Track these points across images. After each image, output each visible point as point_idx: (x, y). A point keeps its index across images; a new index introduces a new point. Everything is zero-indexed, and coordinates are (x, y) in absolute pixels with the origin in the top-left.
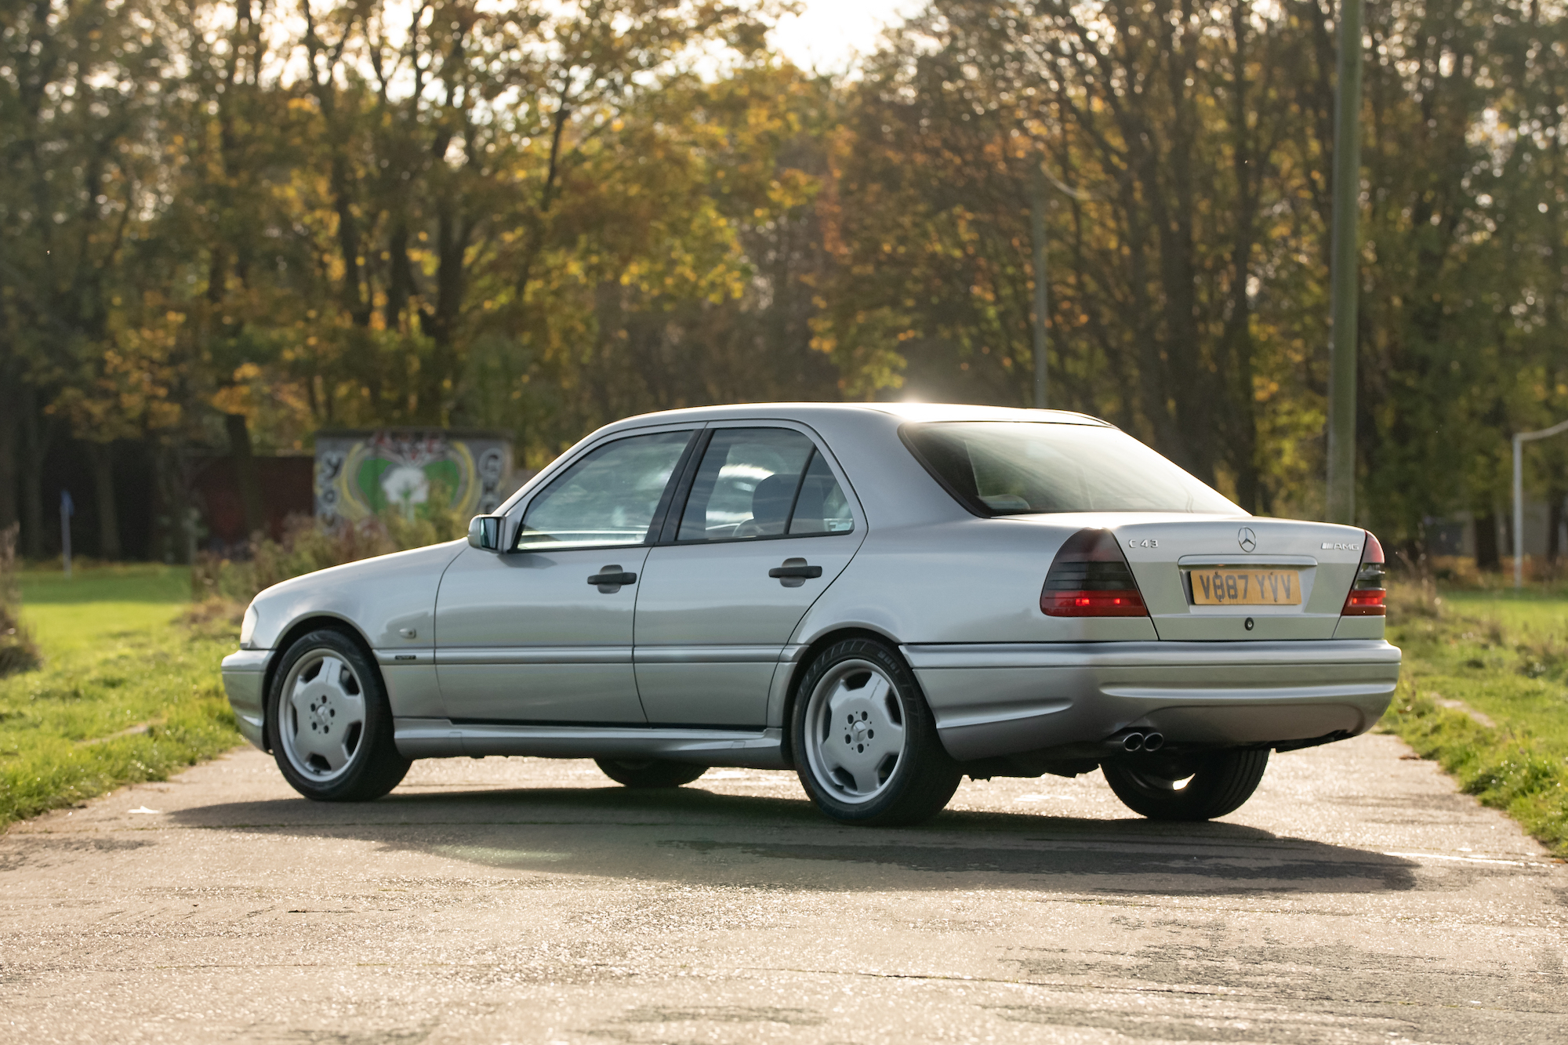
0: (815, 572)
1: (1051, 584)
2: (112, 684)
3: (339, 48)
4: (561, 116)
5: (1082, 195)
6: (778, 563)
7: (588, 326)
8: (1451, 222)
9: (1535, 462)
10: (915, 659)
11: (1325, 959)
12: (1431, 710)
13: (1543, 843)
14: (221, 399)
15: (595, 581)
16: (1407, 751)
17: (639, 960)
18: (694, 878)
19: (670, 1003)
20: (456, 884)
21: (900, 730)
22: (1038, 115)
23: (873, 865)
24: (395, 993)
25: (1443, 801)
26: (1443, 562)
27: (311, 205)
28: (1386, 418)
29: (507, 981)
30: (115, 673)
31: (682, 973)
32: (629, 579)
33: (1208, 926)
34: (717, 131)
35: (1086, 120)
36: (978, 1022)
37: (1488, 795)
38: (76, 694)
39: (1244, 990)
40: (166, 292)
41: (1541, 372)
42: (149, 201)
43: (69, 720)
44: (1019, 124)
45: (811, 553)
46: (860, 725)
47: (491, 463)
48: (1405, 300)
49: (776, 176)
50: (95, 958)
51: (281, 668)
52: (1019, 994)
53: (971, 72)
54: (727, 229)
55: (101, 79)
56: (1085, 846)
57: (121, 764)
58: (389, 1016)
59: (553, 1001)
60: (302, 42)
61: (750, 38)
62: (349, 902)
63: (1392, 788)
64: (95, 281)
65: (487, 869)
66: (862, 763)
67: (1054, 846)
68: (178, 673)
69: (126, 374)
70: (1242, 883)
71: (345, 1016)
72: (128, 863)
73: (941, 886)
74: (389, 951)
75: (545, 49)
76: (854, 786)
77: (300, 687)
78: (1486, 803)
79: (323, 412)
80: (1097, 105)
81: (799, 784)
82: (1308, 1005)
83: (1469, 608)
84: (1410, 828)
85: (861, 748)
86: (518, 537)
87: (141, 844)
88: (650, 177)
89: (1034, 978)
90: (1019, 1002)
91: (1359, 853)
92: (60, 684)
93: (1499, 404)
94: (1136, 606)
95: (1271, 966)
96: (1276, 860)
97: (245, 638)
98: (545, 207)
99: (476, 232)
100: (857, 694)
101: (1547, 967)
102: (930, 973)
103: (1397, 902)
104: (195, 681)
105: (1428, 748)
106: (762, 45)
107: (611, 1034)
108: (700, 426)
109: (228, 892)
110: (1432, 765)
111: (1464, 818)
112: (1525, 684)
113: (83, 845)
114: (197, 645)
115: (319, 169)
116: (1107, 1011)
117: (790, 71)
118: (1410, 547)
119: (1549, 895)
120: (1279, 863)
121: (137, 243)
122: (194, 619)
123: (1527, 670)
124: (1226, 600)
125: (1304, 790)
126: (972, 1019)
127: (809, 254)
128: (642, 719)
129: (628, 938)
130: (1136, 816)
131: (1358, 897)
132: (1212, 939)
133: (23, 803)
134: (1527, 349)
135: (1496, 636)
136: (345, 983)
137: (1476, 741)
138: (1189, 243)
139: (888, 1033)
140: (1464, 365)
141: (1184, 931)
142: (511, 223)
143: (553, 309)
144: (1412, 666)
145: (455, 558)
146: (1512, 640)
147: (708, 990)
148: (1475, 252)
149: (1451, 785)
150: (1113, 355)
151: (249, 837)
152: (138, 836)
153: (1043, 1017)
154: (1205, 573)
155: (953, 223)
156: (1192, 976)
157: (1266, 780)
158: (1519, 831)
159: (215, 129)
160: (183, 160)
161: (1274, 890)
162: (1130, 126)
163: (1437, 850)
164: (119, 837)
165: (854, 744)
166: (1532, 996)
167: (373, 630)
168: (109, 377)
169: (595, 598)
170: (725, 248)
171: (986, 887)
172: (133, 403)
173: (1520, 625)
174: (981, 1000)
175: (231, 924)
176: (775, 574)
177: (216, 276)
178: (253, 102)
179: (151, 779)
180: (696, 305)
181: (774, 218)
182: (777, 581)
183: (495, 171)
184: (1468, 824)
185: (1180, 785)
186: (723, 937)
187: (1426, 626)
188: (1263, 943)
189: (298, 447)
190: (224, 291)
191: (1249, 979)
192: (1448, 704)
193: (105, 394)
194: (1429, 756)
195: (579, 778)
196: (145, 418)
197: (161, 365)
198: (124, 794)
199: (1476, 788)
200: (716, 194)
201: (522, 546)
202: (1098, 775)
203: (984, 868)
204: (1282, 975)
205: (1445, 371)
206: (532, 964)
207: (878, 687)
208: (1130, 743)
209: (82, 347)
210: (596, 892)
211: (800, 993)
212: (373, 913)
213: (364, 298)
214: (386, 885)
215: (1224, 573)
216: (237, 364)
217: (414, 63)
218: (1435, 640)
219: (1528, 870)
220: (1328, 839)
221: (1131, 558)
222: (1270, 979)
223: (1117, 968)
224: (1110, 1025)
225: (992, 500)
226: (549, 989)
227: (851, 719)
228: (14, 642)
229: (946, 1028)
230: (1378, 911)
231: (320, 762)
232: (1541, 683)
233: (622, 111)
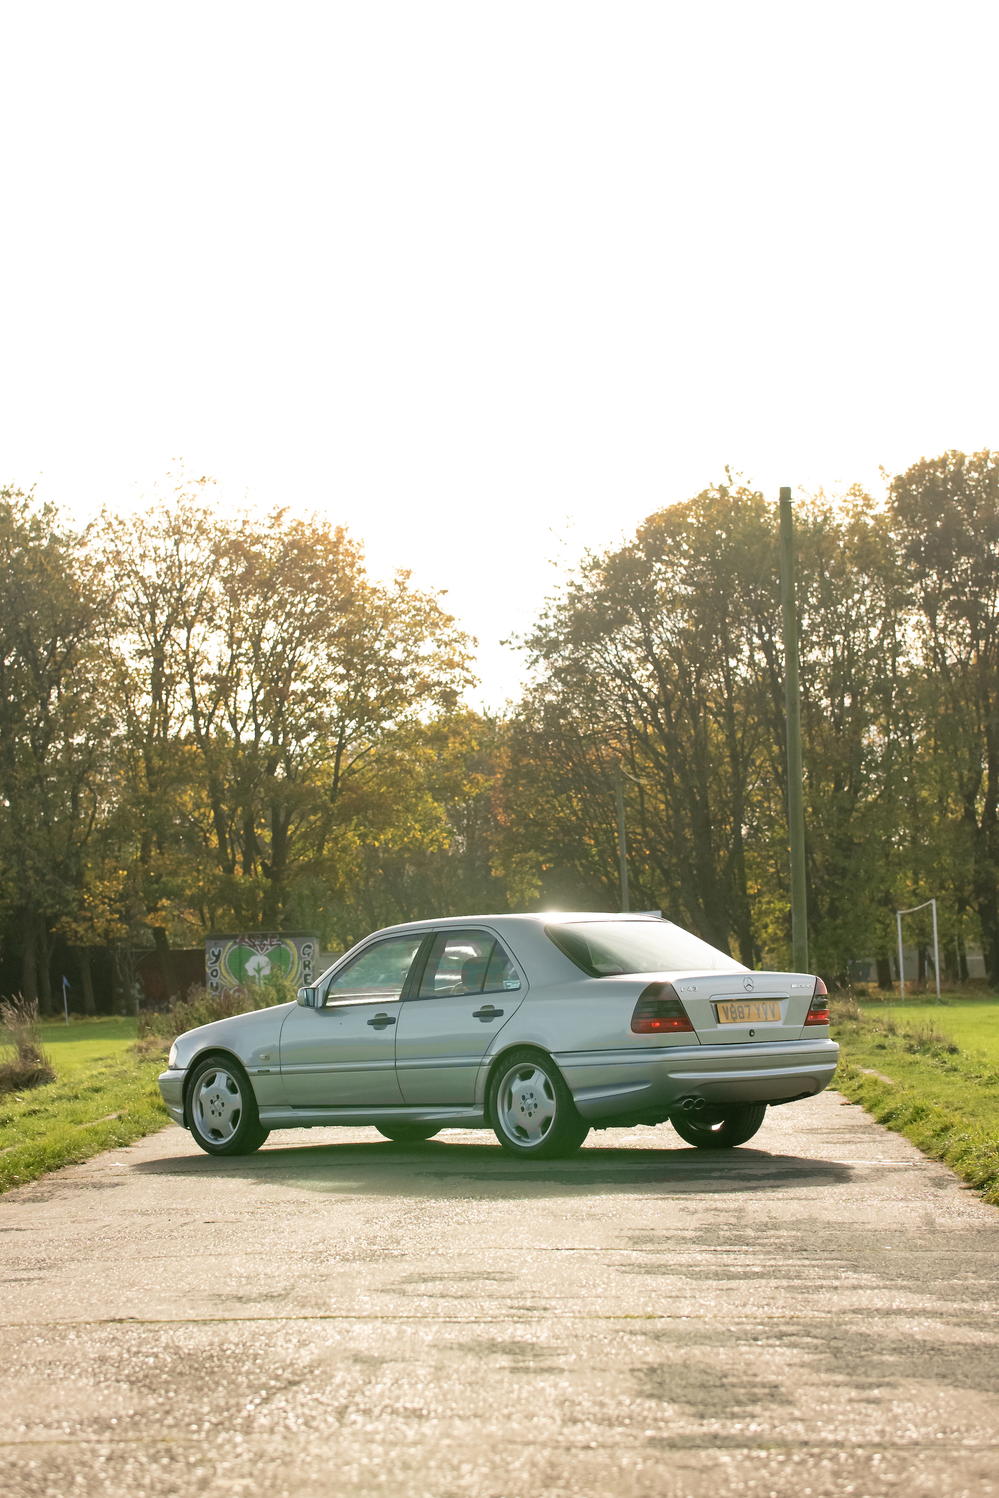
0: (499, 1013)
1: (637, 1016)
2: (97, 1090)
3: (212, 714)
4: (341, 747)
5: (643, 781)
6: (478, 1009)
7: (360, 868)
8: (855, 789)
9: (909, 927)
10: (560, 1062)
11: (803, 1227)
12: (857, 1075)
13: (923, 1151)
14: (149, 919)
15: (371, 1023)
16: (845, 1100)
17: (408, 1245)
18: (438, 1194)
19: (427, 1271)
20: (299, 1203)
21: (553, 1103)
22: (617, 737)
23: (540, 1183)
24: (268, 1271)
25: (865, 1129)
26: (860, 985)
27: (197, 806)
28: (825, 903)
29: (332, 1261)
30: (99, 1084)
31: (433, 1253)
32: (392, 1021)
33: (735, 1210)
34: (431, 752)
35: (644, 738)
36: (606, 1275)
37: (891, 1124)
38: (76, 1097)
39: (757, 1248)
40: (117, 858)
41: (910, 874)
42: (105, 806)
43: (73, 1112)
44: (606, 742)
45: (497, 1002)
46: (529, 1101)
47: (307, 950)
48: (831, 836)
49: (467, 776)
50: (96, 1254)
51: (192, 1080)
52: (628, 1257)
53: (576, 713)
54: (440, 810)
55: (78, 739)
56: (662, 1166)
57: (104, 1137)
58: (266, 1284)
59: (359, 1272)
60: (190, 713)
61: (448, 698)
62: (238, 1216)
63: (837, 1122)
64: (77, 855)
65: (316, 1194)
66: (531, 1123)
67: (644, 1166)
68: (133, 1083)
69: (96, 906)
70: (753, 1184)
71: (240, 1285)
72: (111, 1196)
73: (580, 1193)
74: (263, 1245)
75: (331, 711)
76: (527, 1136)
77: (204, 1090)
78: (890, 1129)
79: (209, 924)
80: (650, 730)
81: (494, 1135)
82: (794, 1255)
83: (875, 1013)
84: (848, 1146)
85: (530, 1114)
86: (326, 999)
87: (117, 1185)
88: (392, 781)
89: (637, 1247)
90: (629, 1262)
91: (819, 1162)
92: (66, 1091)
93: (887, 893)
94: (686, 1025)
95: (772, 1232)
96: (773, 1169)
97: (171, 1062)
98: (333, 800)
99: (293, 817)
100: (527, 1083)
101: (927, 1224)
102: (576, 1246)
103: (842, 1190)
104: (143, 1088)
105: (857, 1097)
106: (455, 704)
107: (394, 1291)
108: (429, 931)
109: (169, 1211)
110: (859, 1108)
111: (878, 1138)
112: (910, 1058)
113: (85, 1186)
114: (143, 1065)
115: (202, 784)
116: (681, 1265)
117: (472, 717)
118: (841, 978)
119: (927, 1182)
120: (774, 1171)
121: (99, 831)
122: (140, 1050)
123: (910, 1050)
124: (738, 1020)
125: (787, 1125)
126: (602, 1274)
127: (487, 821)
128: (402, 1102)
129: (400, 1232)
130: (691, 1146)
131: (820, 1188)
132: (738, 1218)
133: (50, 1162)
134: (901, 862)
135: (892, 1030)
136: (239, 1265)
137: (884, 1093)
138: (707, 806)
139: (554, 1284)
140: (866, 872)
141: (722, 1214)
142: (314, 811)
143: (340, 859)
144: (846, 1050)
145: (289, 1012)
146: (901, 1031)
147: (448, 1262)
148: (870, 806)
149: (870, 1119)
150: (665, 872)
151: (179, 1178)
152: (116, 1180)
153: (643, 1270)
154: (725, 1005)
155: (569, 799)
156: (728, 1241)
157: (766, 1121)
158: (909, 1145)
159: (142, 764)
160: (124, 783)
161: (772, 1187)
162: (670, 741)
163: (863, 1158)
164: (105, 1180)
165: (526, 1112)
166: (919, 1242)
167: (244, 1055)
168: (85, 909)
169: (372, 1033)
170: (439, 819)
171: (606, 1193)
172: (100, 924)
173: (905, 1022)
174: (607, 1261)
175: (171, 1231)
176: (476, 1015)
177: (145, 848)
178: (164, 748)
179: (121, 1145)
180: (423, 853)
181: (466, 801)
182: (478, 1019)
183: (303, 781)
184: (880, 1142)
185: (716, 1127)
186: (456, 1229)
187: (852, 1026)
188: (767, 1219)
189: (194, 945)
190: (150, 857)
191: (760, 1241)
192: (867, 1071)
193: (85, 919)
194: (857, 1103)
195: (367, 1137)
196: (107, 932)
197: (116, 902)
198: (106, 1155)
199: (884, 1120)
200: (431, 789)
201: (328, 1004)
202: (668, 1124)
203: (605, 1182)
204: (778, 1238)
205: (856, 876)
206: (346, 1250)
207: (539, 1079)
208: (687, 1105)
209: (70, 892)
210: (380, 1205)
211: (501, 1262)
212: (252, 1222)
213: (230, 857)
214: (259, 1205)
215: (736, 1005)
216: (160, 898)
217: (255, 721)
218: (857, 1033)
219: (915, 1167)
220: (802, 1155)
221: (683, 997)
222: (772, 1240)
223: (684, 1238)
224: (681, 1273)
225: (600, 967)
226: (357, 1265)
227: (524, 1097)
228: (40, 1067)
229: (587, 1279)
230: (832, 1196)
231: (217, 1133)
232: (918, 1057)
233: (375, 744)
